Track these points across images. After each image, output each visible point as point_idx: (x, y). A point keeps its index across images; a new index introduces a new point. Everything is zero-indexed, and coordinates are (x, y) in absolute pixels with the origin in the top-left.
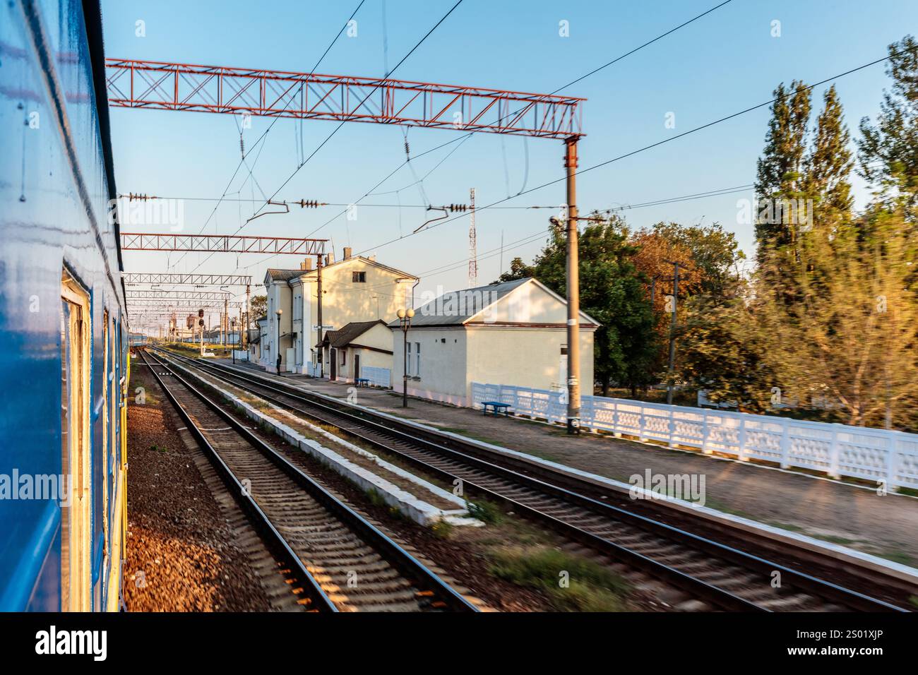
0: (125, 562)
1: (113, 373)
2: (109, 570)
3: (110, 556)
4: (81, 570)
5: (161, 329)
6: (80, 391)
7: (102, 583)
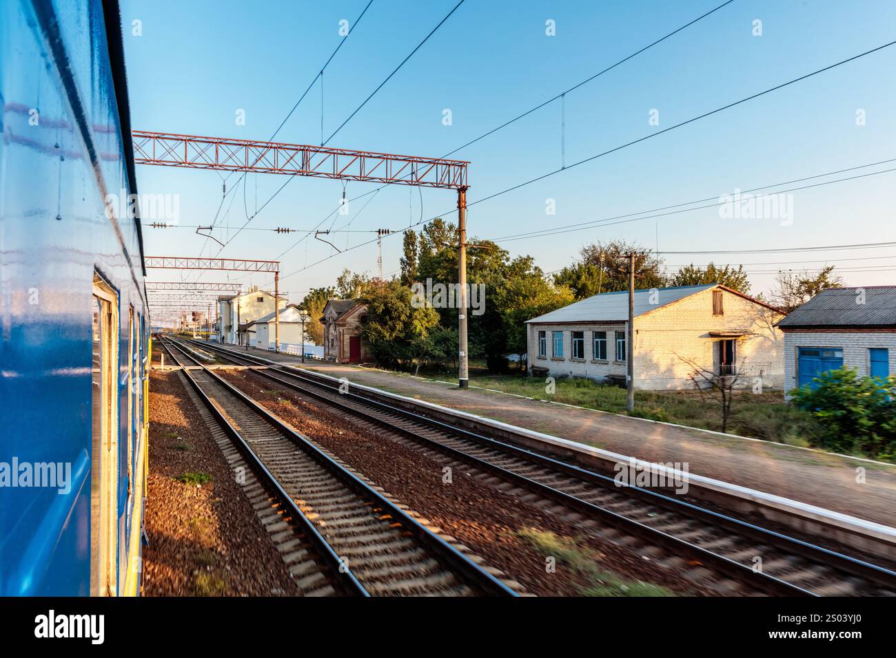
0: (146, 499)
1: (137, 354)
2: (133, 506)
3: (134, 495)
4: (109, 506)
5: (175, 322)
6: (110, 367)
7: (127, 516)
